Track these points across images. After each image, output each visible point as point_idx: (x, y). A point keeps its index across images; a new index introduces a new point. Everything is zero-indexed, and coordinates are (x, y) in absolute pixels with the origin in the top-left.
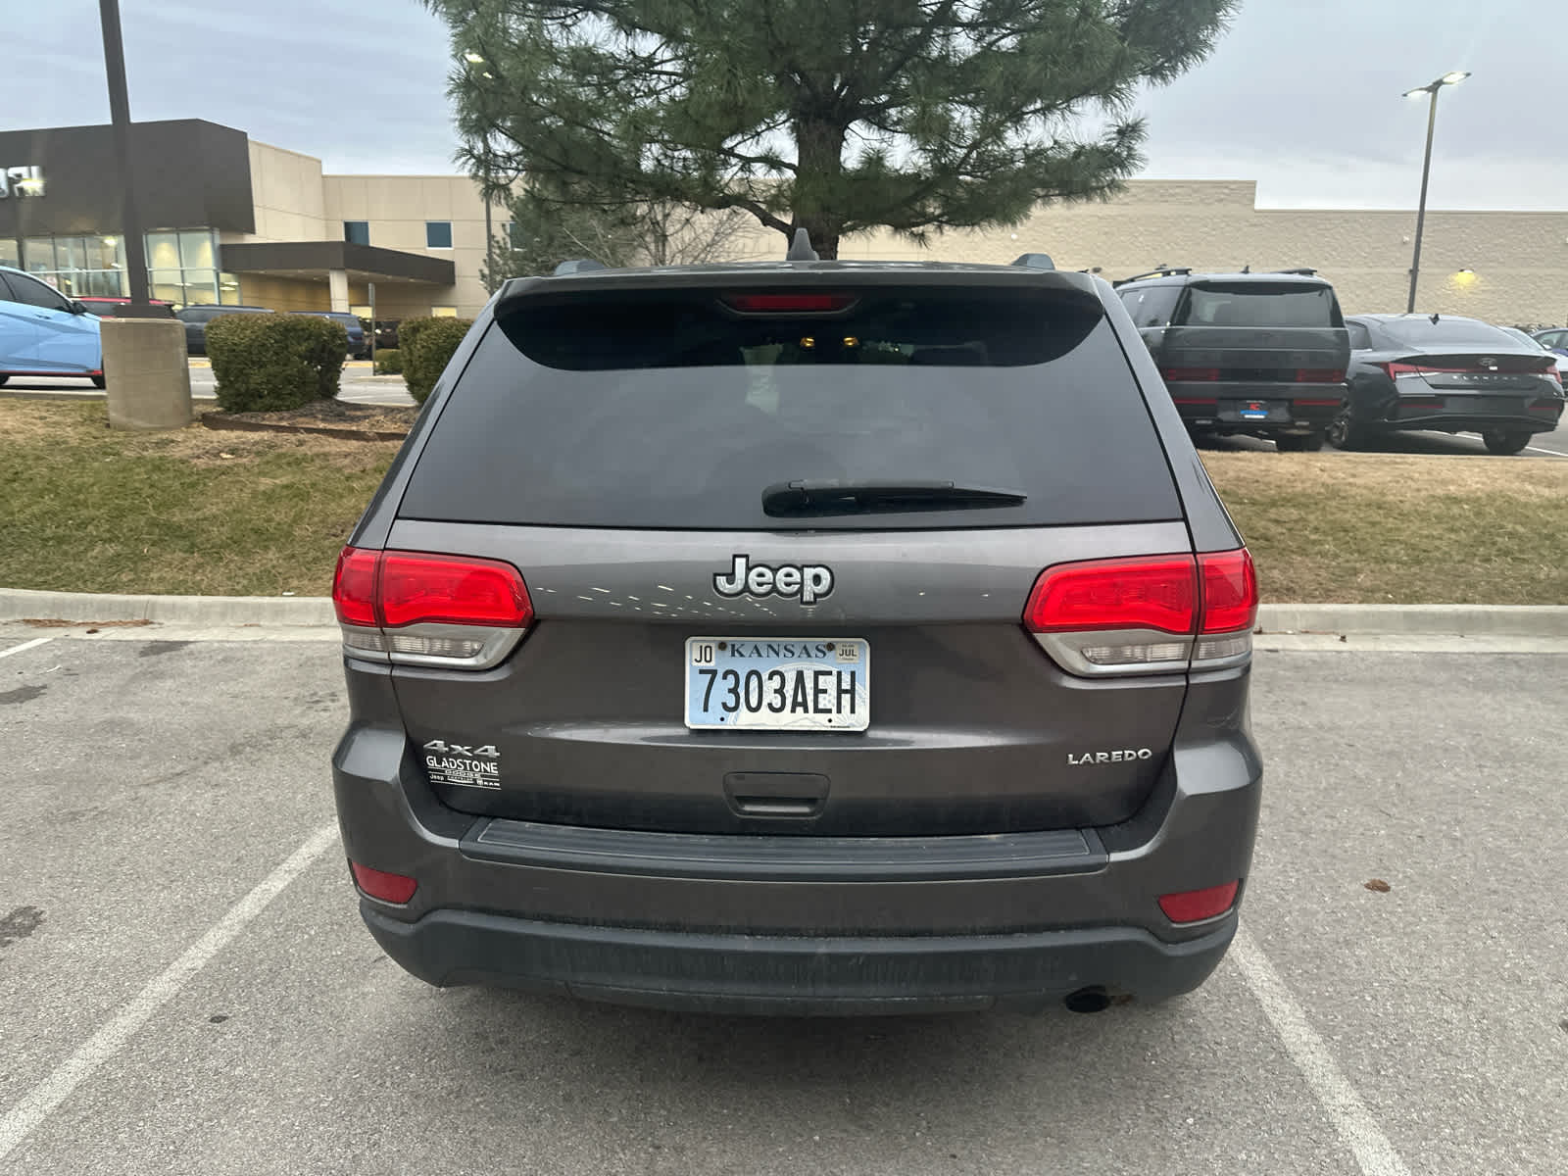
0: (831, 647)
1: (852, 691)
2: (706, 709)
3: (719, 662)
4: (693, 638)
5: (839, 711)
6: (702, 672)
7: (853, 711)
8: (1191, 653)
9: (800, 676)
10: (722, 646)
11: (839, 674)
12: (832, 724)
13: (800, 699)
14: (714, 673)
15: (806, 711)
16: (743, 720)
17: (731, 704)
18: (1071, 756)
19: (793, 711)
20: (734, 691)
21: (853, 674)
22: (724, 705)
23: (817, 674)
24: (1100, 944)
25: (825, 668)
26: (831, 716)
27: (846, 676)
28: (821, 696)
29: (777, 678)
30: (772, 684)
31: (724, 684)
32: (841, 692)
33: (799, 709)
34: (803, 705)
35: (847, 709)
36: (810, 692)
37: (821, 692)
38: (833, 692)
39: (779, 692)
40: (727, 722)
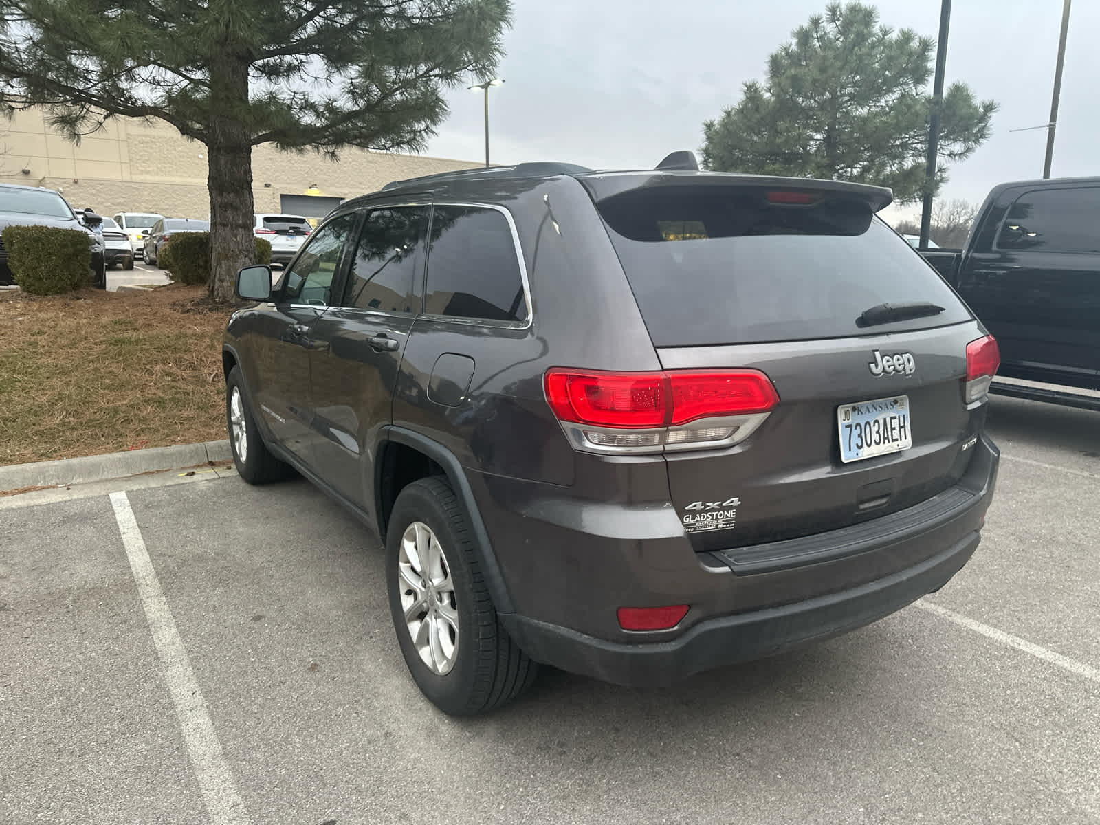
0: (896, 402)
1: (904, 427)
2: (850, 450)
3: (853, 419)
4: (841, 406)
5: (901, 440)
6: (847, 427)
7: (906, 438)
9: (885, 420)
10: (854, 409)
11: (899, 417)
12: (900, 447)
13: (886, 436)
14: (850, 426)
15: (889, 442)
16: (867, 453)
17: (860, 445)
19: (884, 442)
20: (860, 436)
21: (904, 416)
22: (857, 445)
23: (892, 418)
25: (893, 415)
26: (899, 442)
27: (902, 419)
28: (894, 431)
29: (877, 424)
30: (875, 429)
31: (856, 432)
32: (901, 427)
33: (886, 441)
34: (888, 438)
35: (903, 438)
36: (889, 430)
37: (893, 429)
38: (897, 429)
39: (878, 432)
40: (860, 455)
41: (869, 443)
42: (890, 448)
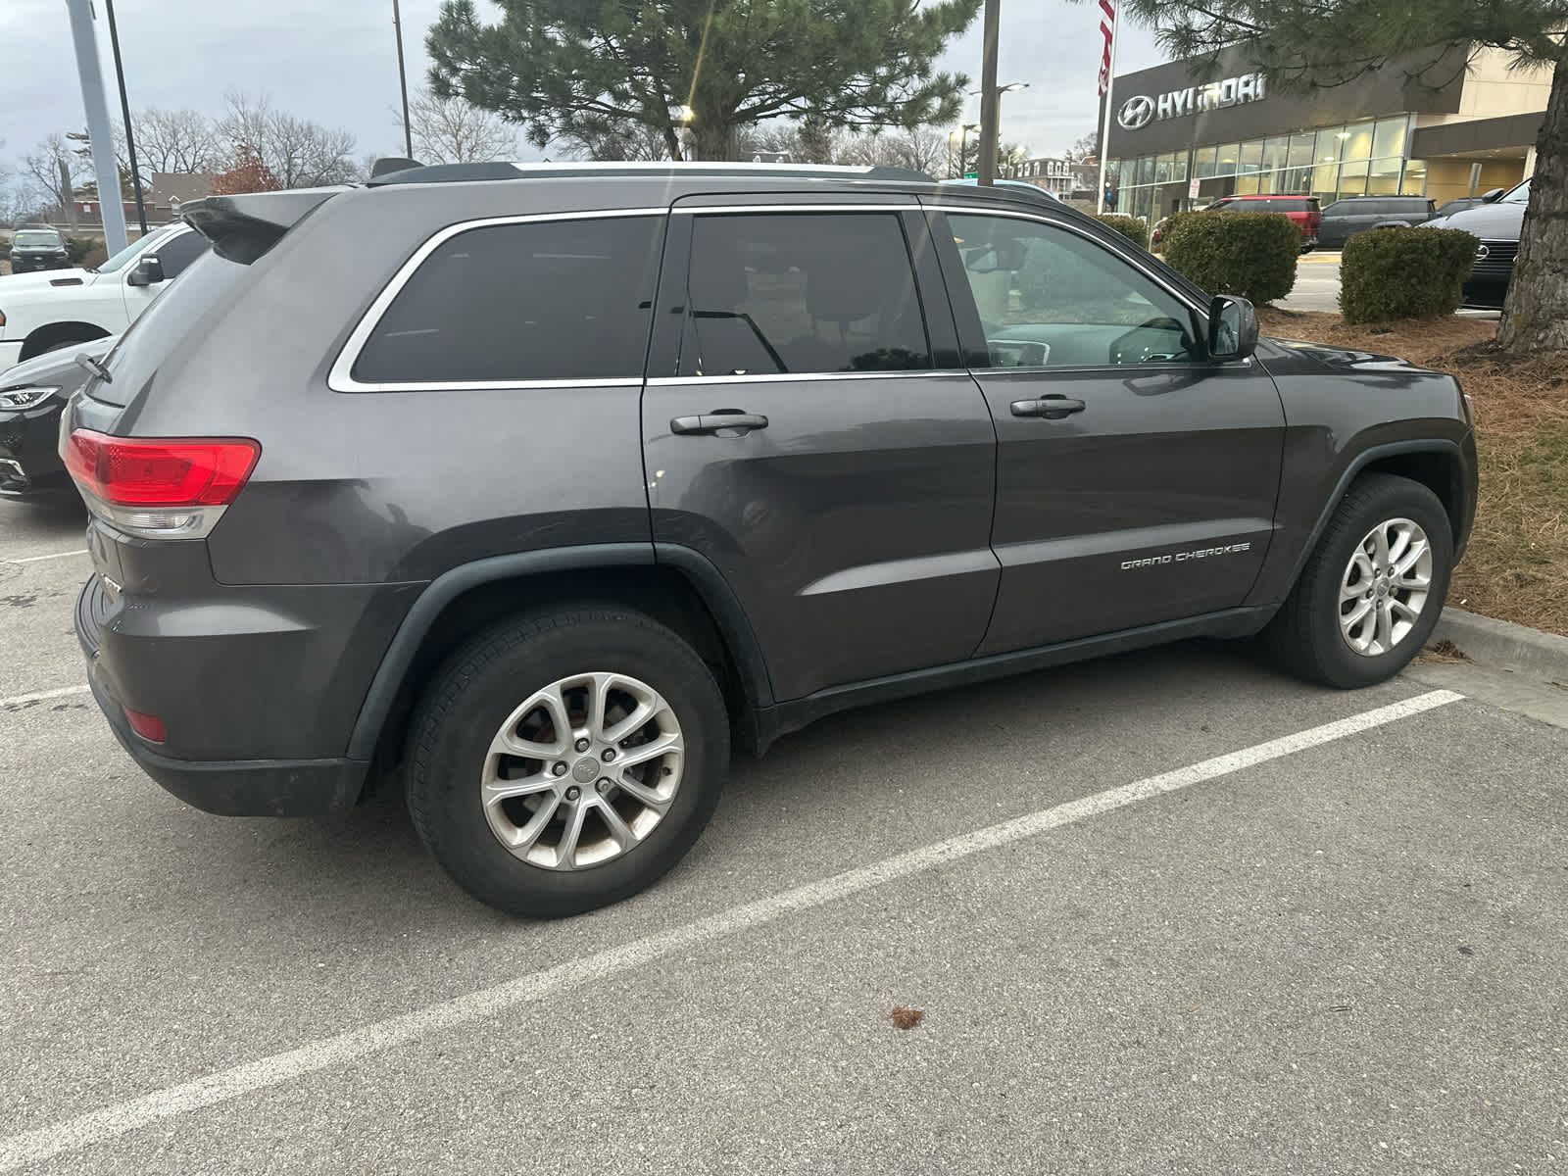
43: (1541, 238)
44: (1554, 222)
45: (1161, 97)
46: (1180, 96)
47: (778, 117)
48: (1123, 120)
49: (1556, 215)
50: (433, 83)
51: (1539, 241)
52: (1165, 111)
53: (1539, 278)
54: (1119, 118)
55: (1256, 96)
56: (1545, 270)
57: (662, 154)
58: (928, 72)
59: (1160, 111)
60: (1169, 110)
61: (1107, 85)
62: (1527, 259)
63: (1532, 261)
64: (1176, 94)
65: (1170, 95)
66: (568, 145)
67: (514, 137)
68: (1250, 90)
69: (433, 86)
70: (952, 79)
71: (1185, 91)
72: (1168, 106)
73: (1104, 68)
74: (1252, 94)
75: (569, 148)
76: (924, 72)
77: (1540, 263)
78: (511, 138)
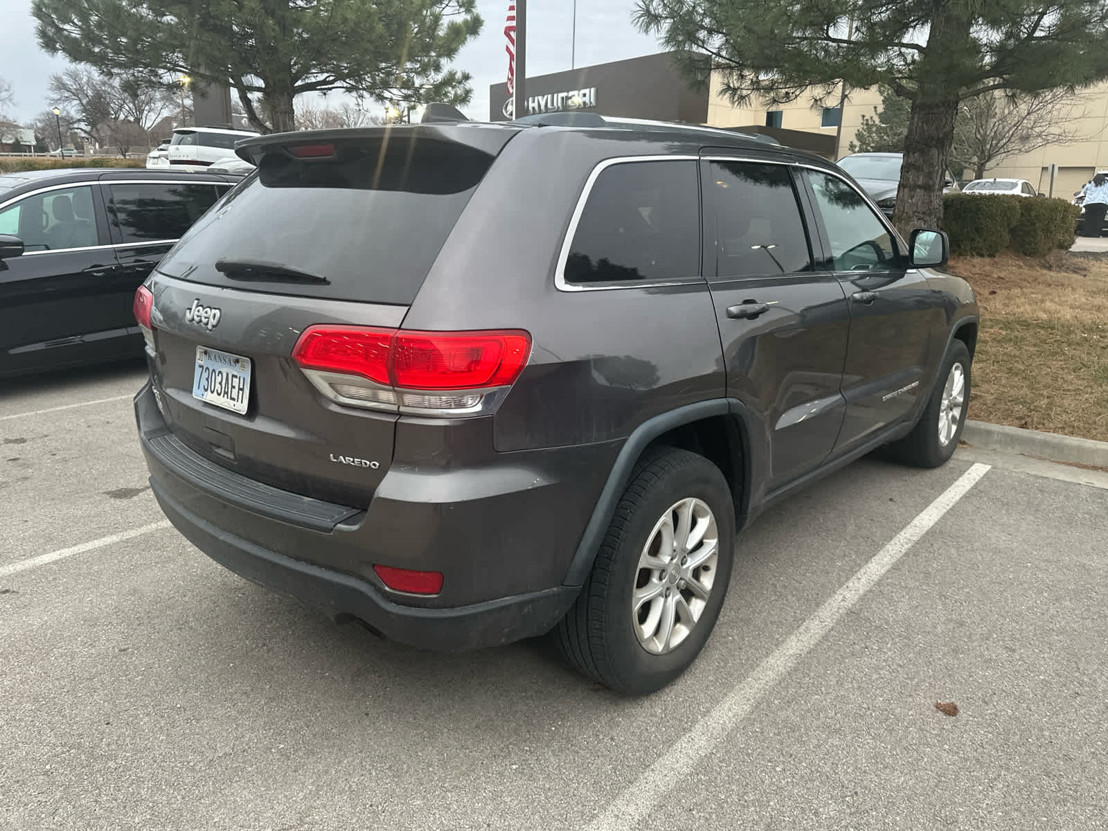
0: (237, 361)
1: (242, 390)
2: (199, 388)
3: (205, 361)
4: (199, 346)
5: (237, 401)
6: (200, 366)
7: (242, 402)
8: (400, 402)
9: (227, 376)
10: (207, 353)
11: (240, 378)
12: (235, 408)
13: (226, 390)
14: (203, 367)
16: (209, 397)
17: (206, 388)
18: (331, 455)
19: (224, 396)
20: (207, 380)
21: (244, 380)
22: (204, 387)
23: (234, 376)
24: (338, 584)
25: (236, 374)
26: (235, 402)
27: (242, 381)
28: (233, 390)
29: (220, 375)
30: (219, 379)
31: (205, 375)
32: (240, 389)
33: (226, 396)
34: (227, 393)
35: (240, 400)
36: (230, 386)
37: (233, 387)
38: (237, 388)
39: (220, 383)
40: (204, 397)
41: (212, 389)
42: (226, 404)
43: (911, 199)
44: (918, 190)
45: (530, 99)
46: (543, 99)
47: (333, 90)
48: (506, 112)
49: (920, 187)
50: (42, 38)
51: (910, 201)
52: (534, 108)
53: (911, 223)
54: (504, 111)
55: (591, 103)
56: (915, 218)
57: (144, 110)
58: (440, 68)
59: (530, 108)
60: (536, 108)
61: (513, 88)
62: (903, 212)
63: (907, 213)
64: (540, 98)
65: (536, 98)
66: (59, 97)
67: (9, 87)
68: (587, 99)
69: (41, 41)
70: (459, 76)
71: (546, 97)
72: (536, 105)
73: (510, 77)
74: (588, 101)
75: (59, 99)
76: (437, 68)
77: (911, 213)
78: (6, 87)
